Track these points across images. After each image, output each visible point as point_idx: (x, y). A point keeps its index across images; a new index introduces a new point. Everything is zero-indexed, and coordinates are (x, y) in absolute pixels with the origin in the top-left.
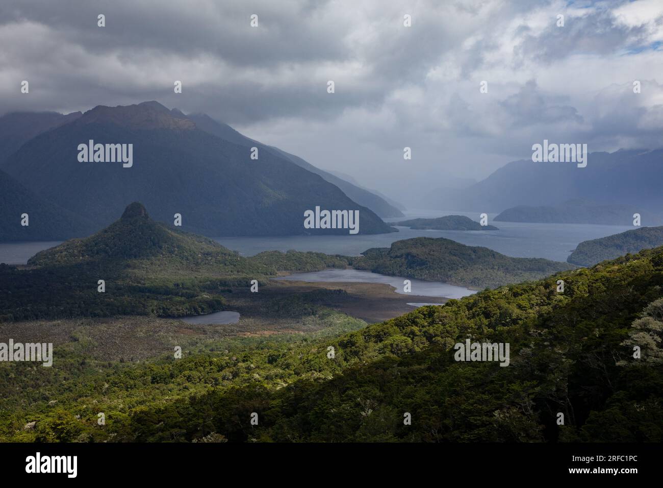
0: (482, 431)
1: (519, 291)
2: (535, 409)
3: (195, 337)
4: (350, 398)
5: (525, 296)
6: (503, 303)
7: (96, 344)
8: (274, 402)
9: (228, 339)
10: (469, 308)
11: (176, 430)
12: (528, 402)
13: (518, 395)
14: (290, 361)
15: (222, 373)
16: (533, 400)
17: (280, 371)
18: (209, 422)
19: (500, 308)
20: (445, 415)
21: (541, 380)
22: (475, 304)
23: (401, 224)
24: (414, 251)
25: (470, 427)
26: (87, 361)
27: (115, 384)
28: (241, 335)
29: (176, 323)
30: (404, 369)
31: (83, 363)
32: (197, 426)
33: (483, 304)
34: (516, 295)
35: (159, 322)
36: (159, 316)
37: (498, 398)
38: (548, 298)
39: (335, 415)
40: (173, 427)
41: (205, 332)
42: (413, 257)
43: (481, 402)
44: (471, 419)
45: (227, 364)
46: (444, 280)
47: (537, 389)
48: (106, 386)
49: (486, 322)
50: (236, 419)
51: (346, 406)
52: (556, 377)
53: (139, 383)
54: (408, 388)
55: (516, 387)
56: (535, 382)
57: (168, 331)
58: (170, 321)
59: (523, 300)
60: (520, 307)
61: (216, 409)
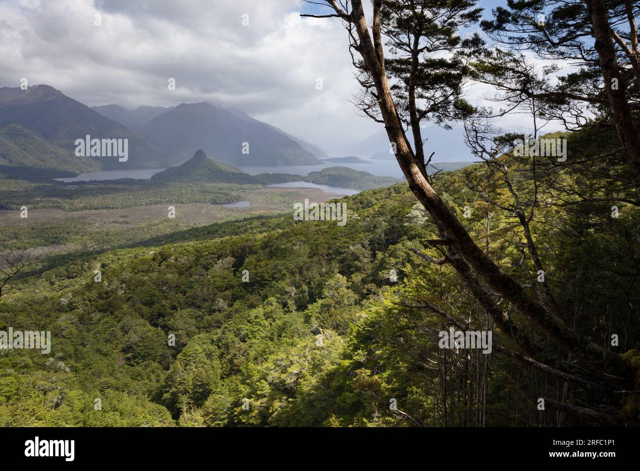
0: (345, 255)
1: (377, 192)
2: (370, 245)
3: (229, 213)
4: (290, 241)
5: (379, 194)
6: (369, 197)
7: (183, 216)
8: (258, 243)
9: (244, 214)
10: (353, 200)
11: (213, 255)
12: (366, 242)
13: (362, 239)
14: (270, 224)
15: (240, 230)
16: (369, 241)
17: (266, 229)
18: (228, 252)
19: (367, 200)
20: (329, 248)
21: (373, 232)
22: (356, 198)
23: (327, 160)
24: (332, 173)
25: (341, 253)
26: (179, 224)
27: (190, 235)
28: (250, 212)
29: (220, 206)
30: (317, 228)
31: (177, 225)
32: (222, 254)
33: (359, 198)
34: (375, 194)
35: (212, 206)
36: (212, 204)
37: (353, 241)
38: (389, 195)
39: (284, 249)
40: (211, 254)
41: (233, 211)
42: (332, 176)
43: (345, 242)
44: (341, 250)
45: (242, 226)
46: (346, 187)
47: (371, 236)
48: (187, 235)
49: (361, 206)
50: (240, 251)
51: (289, 245)
52: (379, 231)
53: (202, 234)
54: (316, 236)
55: (362, 235)
56: (370, 233)
57: (216, 210)
58: (217, 205)
59: (377, 196)
60: (376, 199)
61: (231, 246)
